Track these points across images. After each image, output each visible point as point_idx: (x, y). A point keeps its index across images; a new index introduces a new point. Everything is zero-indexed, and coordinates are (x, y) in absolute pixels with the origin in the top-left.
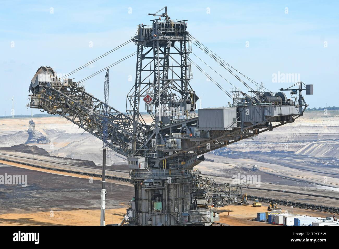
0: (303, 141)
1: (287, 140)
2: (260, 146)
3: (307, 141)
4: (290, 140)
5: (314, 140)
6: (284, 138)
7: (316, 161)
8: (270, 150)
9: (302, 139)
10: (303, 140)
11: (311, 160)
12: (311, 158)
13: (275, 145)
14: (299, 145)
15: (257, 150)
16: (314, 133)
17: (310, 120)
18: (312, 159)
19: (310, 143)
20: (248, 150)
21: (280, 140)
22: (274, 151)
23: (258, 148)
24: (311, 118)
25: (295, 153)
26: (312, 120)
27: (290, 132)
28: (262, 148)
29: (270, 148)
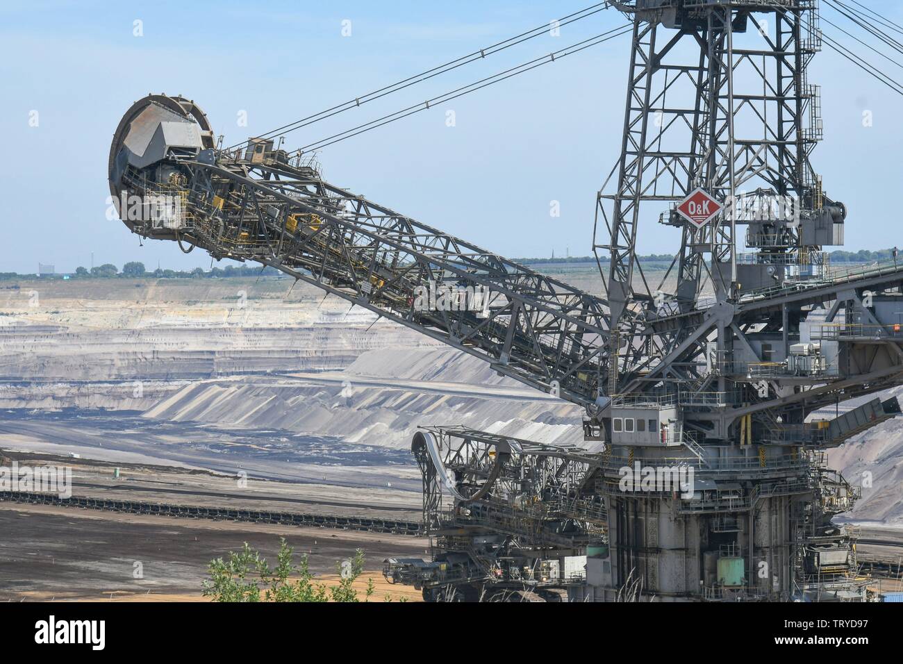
0: (168, 378)
1: (115, 372)
2: (25, 391)
3: (180, 376)
4: (124, 373)
5: (201, 374)
6: (102, 366)
7: (226, 440)
8: (59, 404)
9: (164, 371)
10: (168, 374)
11: (211, 437)
12: (207, 430)
13: (74, 390)
14: (153, 389)
15: (15, 405)
16: (202, 352)
17: (188, 308)
18: (211, 435)
19: (193, 385)
21: (92, 373)
22: (73, 409)
23: (21, 398)
24: (189, 303)
25: (146, 416)
26: (193, 307)
27: (122, 349)
28: (32, 398)
29: (61, 399)
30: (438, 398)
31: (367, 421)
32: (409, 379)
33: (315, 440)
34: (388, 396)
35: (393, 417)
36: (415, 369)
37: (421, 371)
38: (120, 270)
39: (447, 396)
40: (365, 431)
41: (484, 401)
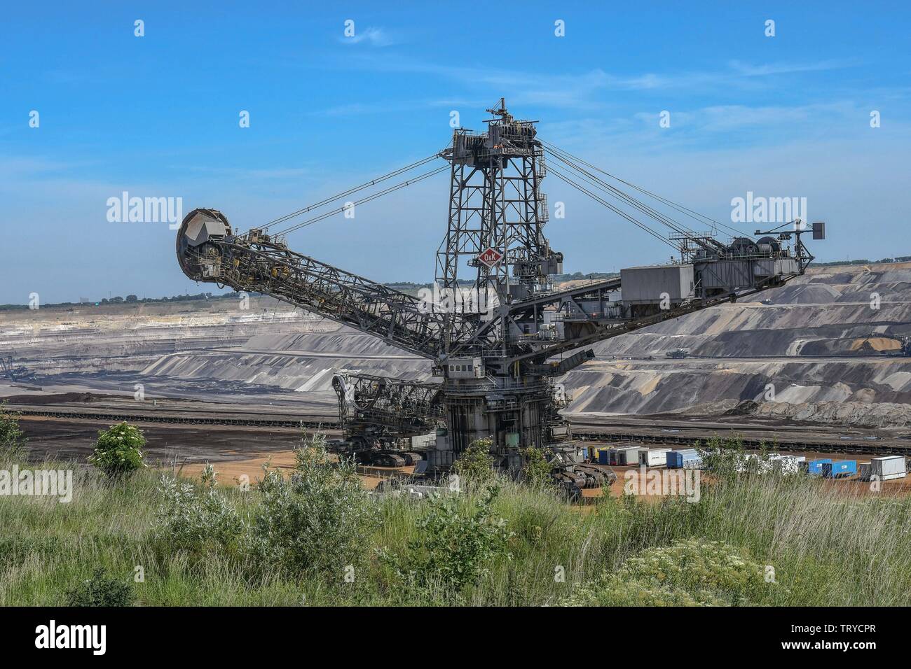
0: (152, 353)
1: (124, 351)
2: (78, 363)
3: (158, 352)
4: (129, 352)
5: (169, 351)
6: (118, 348)
7: (184, 384)
8: (96, 369)
9: (150, 350)
11: (176, 383)
12: (173, 379)
13: (104, 362)
14: (144, 360)
15: (73, 370)
16: (169, 340)
17: (161, 318)
18: (176, 382)
19: (165, 357)
20: (58, 371)
21: (113, 352)
22: (104, 371)
23: (76, 367)
24: (160, 315)
25: (141, 373)
26: (163, 317)
27: (127, 340)
28: (82, 366)
29: (97, 366)
30: (291, 359)
31: (256, 372)
32: (276, 350)
33: (230, 382)
34: (266, 358)
35: (269, 369)
36: (278, 345)
37: (282, 345)
38: (125, 299)
39: (296, 358)
40: (255, 377)
41: (316, 359)
